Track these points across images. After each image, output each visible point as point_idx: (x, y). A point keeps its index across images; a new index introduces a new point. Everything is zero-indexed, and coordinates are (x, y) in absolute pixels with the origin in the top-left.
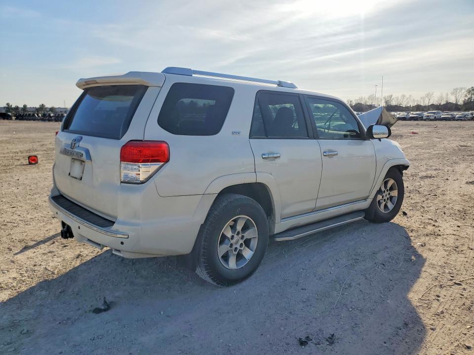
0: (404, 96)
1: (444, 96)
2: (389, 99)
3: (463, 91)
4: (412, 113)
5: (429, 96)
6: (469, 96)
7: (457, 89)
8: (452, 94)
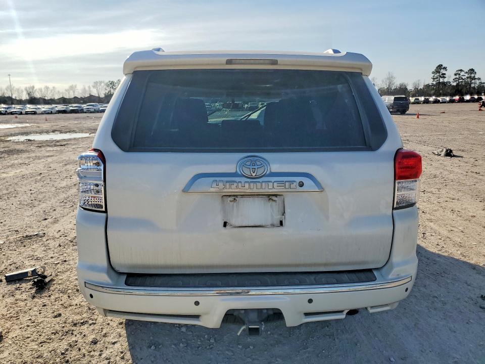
0: (47, 88)
1: (87, 88)
2: (31, 91)
3: (103, 84)
4: (70, 105)
5: (72, 88)
6: (108, 89)
7: (97, 82)
8: (94, 87)
